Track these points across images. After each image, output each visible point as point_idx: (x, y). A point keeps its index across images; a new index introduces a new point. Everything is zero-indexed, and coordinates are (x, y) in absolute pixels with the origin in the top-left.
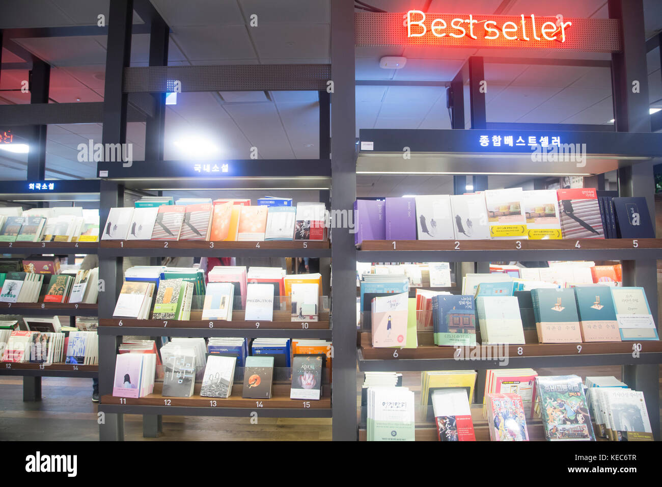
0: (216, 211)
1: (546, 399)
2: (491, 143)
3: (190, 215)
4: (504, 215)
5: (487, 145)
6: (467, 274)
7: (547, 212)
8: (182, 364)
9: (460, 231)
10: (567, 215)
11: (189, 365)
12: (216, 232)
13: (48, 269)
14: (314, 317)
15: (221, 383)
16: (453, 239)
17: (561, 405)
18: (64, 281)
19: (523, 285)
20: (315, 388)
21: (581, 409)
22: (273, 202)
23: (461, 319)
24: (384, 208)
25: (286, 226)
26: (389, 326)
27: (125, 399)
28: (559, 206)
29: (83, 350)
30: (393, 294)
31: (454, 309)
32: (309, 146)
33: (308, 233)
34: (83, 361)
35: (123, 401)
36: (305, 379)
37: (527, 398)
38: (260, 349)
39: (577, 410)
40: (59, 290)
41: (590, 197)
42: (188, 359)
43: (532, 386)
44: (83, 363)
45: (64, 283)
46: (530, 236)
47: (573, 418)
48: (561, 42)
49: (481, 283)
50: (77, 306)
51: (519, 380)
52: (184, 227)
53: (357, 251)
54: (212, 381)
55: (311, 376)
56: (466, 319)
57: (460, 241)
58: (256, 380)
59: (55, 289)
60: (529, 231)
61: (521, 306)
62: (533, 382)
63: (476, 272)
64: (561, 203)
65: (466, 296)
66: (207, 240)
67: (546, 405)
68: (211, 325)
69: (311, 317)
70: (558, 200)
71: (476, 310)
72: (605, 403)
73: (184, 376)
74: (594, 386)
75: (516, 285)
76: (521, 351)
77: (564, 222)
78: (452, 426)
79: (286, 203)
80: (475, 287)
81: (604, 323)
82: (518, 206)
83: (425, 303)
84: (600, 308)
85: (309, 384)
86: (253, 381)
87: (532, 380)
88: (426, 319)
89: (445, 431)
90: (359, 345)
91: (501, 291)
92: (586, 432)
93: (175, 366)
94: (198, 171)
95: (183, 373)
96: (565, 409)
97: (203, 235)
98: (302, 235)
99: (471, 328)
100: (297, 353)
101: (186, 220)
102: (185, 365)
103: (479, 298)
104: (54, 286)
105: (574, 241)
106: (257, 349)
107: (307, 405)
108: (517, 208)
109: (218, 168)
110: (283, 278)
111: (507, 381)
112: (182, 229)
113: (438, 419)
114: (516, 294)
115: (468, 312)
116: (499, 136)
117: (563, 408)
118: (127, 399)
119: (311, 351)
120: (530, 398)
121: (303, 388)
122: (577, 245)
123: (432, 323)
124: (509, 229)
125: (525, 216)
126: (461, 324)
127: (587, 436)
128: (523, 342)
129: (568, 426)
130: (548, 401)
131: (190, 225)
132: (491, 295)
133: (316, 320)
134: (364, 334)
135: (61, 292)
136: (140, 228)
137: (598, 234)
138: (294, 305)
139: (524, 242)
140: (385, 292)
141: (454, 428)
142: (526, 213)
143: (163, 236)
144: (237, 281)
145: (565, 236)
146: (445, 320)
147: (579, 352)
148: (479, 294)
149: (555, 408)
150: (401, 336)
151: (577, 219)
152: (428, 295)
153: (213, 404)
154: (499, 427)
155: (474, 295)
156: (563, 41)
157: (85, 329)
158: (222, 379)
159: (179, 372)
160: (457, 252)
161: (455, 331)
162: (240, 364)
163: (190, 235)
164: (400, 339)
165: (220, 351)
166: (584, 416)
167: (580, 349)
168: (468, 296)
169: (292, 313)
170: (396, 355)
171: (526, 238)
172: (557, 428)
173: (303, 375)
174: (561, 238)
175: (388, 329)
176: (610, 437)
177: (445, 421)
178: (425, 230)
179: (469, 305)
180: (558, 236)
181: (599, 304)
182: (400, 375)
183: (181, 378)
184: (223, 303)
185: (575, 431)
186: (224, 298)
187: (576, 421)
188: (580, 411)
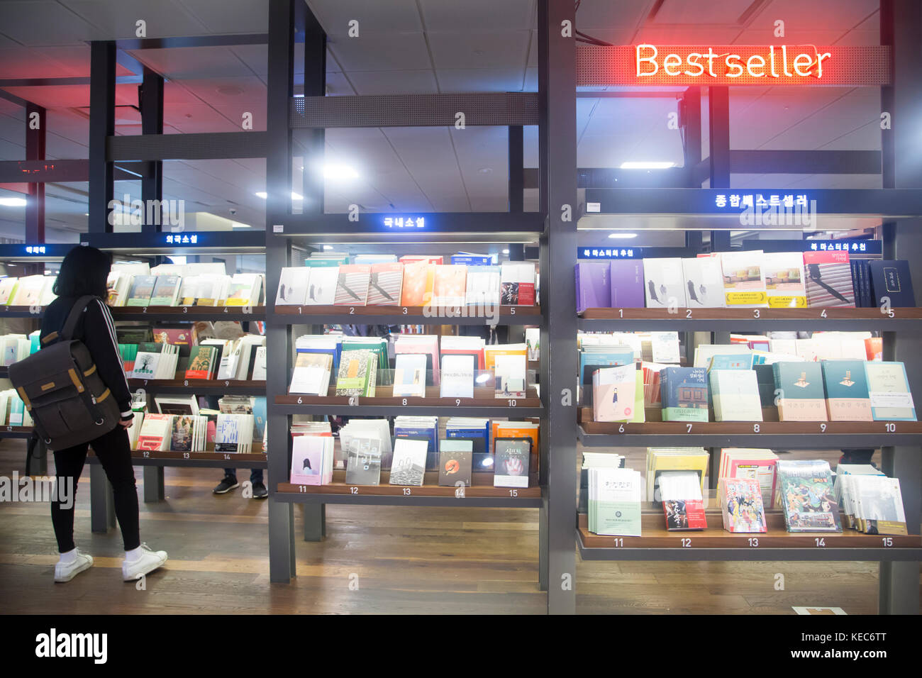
0: (406, 271)
1: (787, 484)
2: (728, 203)
3: (377, 276)
4: (742, 280)
5: (724, 205)
6: (699, 345)
7: (791, 277)
8: (367, 448)
9: (692, 298)
10: (814, 280)
11: (376, 449)
12: (409, 296)
13: (184, 339)
14: (521, 394)
15: (413, 469)
16: (685, 306)
17: (804, 492)
18: (208, 353)
19: (764, 358)
20: (522, 474)
21: (827, 496)
22: (470, 260)
23: (693, 392)
24: (609, 272)
25: (489, 289)
26: (615, 399)
27: (305, 487)
28: (805, 270)
29: (236, 436)
30: (616, 366)
31: (685, 381)
32: (485, 170)
33: (516, 297)
34: (237, 448)
35: (303, 489)
36: (510, 465)
37: (766, 485)
38: (455, 432)
39: (822, 498)
40: (203, 364)
41: (841, 261)
42: (374, 442)
43: (772, 471)
44: (236, 451)
45: (208, 356)
46: (770, 304)
47: (817, 506)
48: (817, 78)
49: (716, 356)
50: (227, 383)
51: (757, 464)
52: (371, 290)
53: (578, 319)
54: (402, 467)
55: (518, 462)
56: (698, 394)
57: (692, 309)
58: (454, 466)
59: (198, 363)
60: (770, 299)
61: (759, 382)
62: (774, 467)
63: (712, 343)
64: (807, 268)
65: (697, 369)
66: (399, 305)
67: (787, 491)
68: (405, 402)
69: (518, 394)
70: (805, 264)
71: (709, 384)
72: (855, 490)
73: (371, 461)
74: (846, 473)
75: (756, 358)
76: (758, 428)
77: (810, 288)
78: (681, 510)
79: (485, 261)
80: (708, 359)
81: (854, 402)
82: (757, 271)
83: (652, 376)
84: (850, 384)
85: (515, 470)
86: (450, 467)
87: (772, 465)
88: (653, 394)
89: (673, 516)
90: (579, 422)
91: (738, 364)
92: (831, 521)
93: (359, 449)
94: (389, 226)
95: (368, 458)
96: (809, 496)
97: (396, 299)
98: (510, 299)
99: (703, 402)
100: (498, 436)
101: (373, 282)
102: (371, 449)
103: (712, 372)
104: (197, 359)
105: (820, 309)
106: (451, 432)
107: (514, 493)
108: (756, 273)
109: (412, 222)
110: (483, 349)
111: (744, 464)
112: (369, 292)
113: (666, 503)
114: (755, 368)
115: (701, 386)
116: (738, 196)
117: (807, 495)
118: (307, 486)
119: (516, 434)
120: (771, 485)
121: (508, 475)
122: (823, 314)
123: (660, 399)
124: (747, 297)
125: (765, 282)
126: (692, 399)
127: (832, 525)
128: (761, 419)
129: (811, 514)
130: (790, 486)
131: (379, 288)
132: (727, 368)
133: (524, 397)
134: (585, 409)
135: (205, 366)
136: (320, 291)
137: (848, 302)
138: (499, 379)
139: (763, 310)
140: (608, 364)
141: (684, 512)
142: (767, 278)
143: (348, 300)
144: (429, 353)
145: (810, 304)
146: (674, 394)
147: (823, 431)
148: (713, 367)
149: (797, 495)
150: (628, 409)
151: (824, 286)
152: (655, 367)
153: (407, 491)
154: (734, 513)
155: (707, 369)
156: (820, 76)
157: (230, 412)
158: (414, 465)
159: (364, 457)
160: (688, 321)
161: (686, 405)
162: (433, 448)
163: (379, 300)
164: (628, 411)
165: (408, 434)
166: (829, 503)
167: (824, 429)
168: (701, 369)
169: (496, 389)
170: (622, 430)
171: (766, 305)
172: (798, 516)
173: (509, 460)
174: (805, 306)
175: (614, 402)
176: (858, 527)
177: (673, 505)
178: (654, 297)
179: (701, 378)
180: (803, 304)
181: (850, 380)
182: (623, 457)
183: (367, 464)
184: (417, 377)
185: (818, 519)
186: (418, 372)
187: (821, 509)
188: (825, 498)
